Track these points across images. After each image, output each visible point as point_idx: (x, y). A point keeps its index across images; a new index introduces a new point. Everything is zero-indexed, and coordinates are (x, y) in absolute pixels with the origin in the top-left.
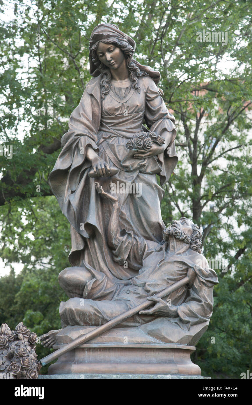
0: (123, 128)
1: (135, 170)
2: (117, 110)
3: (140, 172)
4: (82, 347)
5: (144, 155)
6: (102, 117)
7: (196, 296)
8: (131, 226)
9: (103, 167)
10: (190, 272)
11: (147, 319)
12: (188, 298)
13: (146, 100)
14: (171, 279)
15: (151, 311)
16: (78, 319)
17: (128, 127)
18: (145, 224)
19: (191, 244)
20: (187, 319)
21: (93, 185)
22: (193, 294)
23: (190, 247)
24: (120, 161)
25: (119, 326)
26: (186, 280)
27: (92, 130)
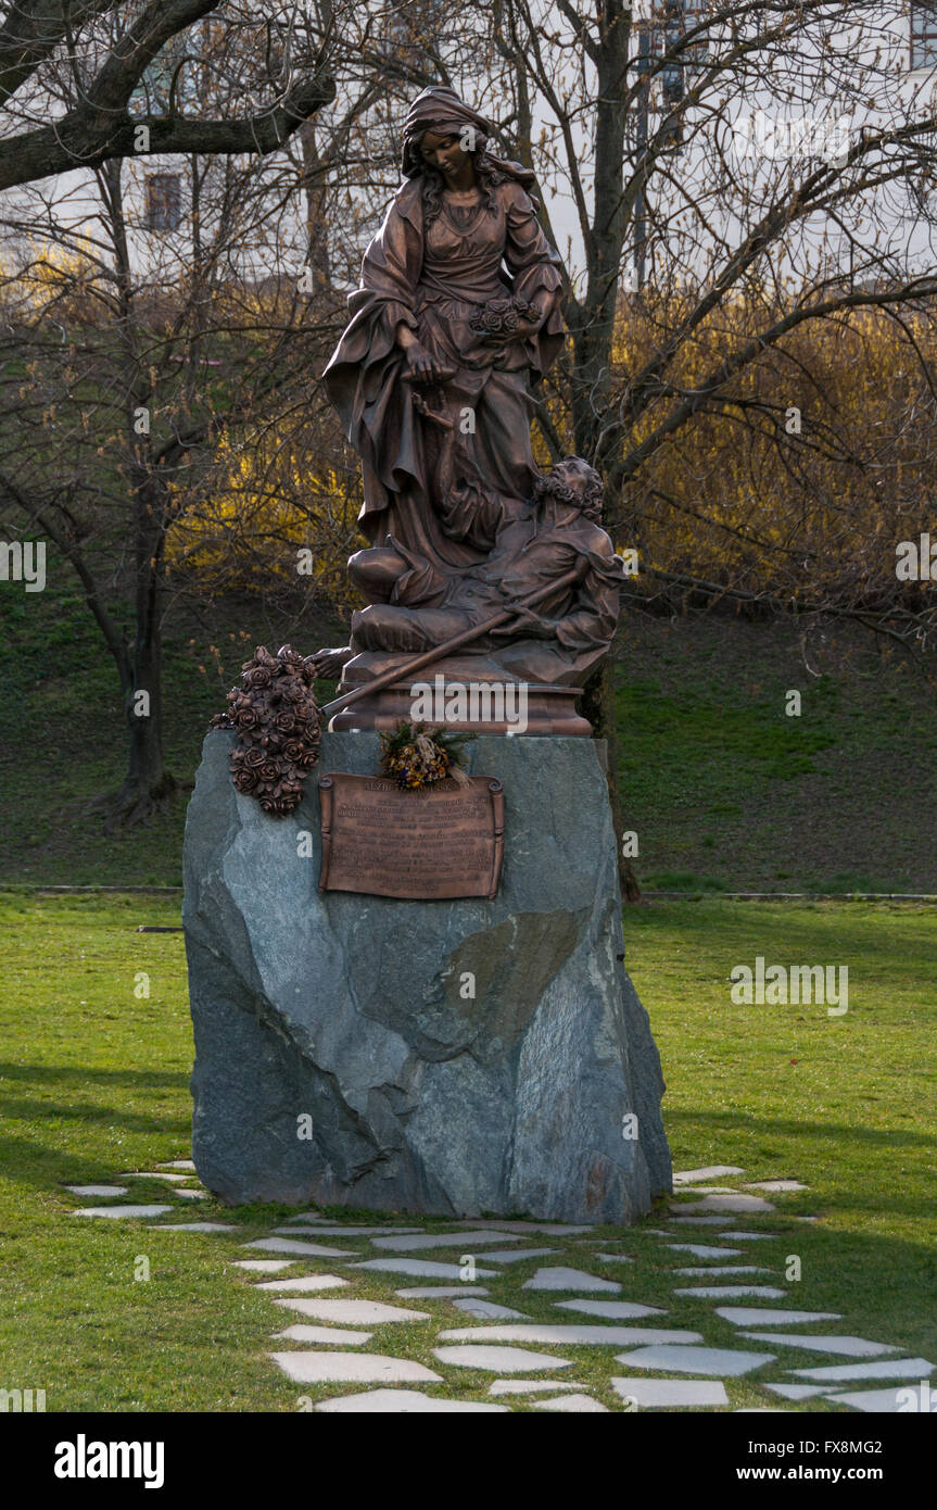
0: (464, 283)
1: (486, 367)
2: (454, 249)
3: (495, 369)
4: (391, 687)
5: (502, 342)
6: (425, 260)
7: (589, 604)
8: (475, 470)
9: (429, 368)
10: (581, 562)
11: (500, 642)
12: (574, 606)
13: (508, 226)
14: (546, 575)
15: (510, 629)
16: (384, 642)
17: (475, 281)
18: (502, 468)
19: (583, 508)
20: (572, 643)
21: (409, 397)
22: (584, 600)
23: (581, 514)
24: (458, 351)
26: (572, 575)
27: (406, 288)
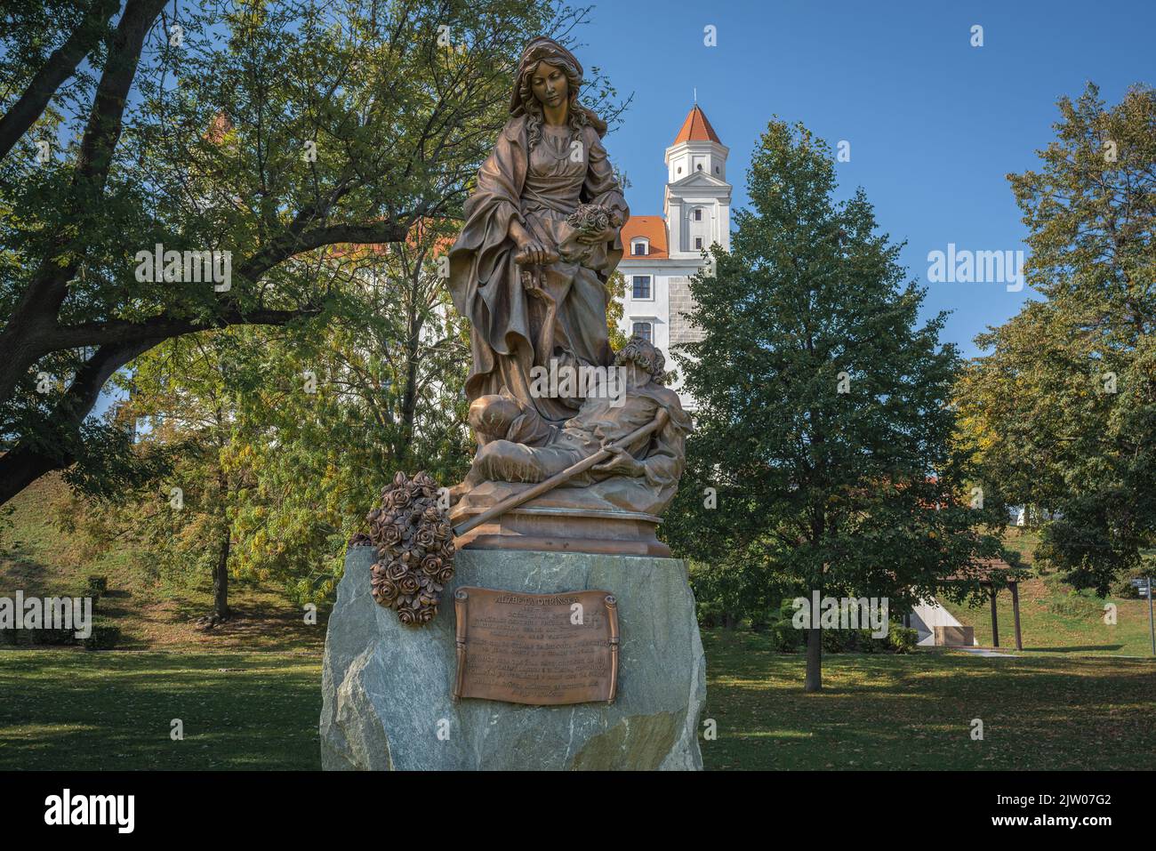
0: (558, 198)
1: (575, 261)
2: (551, 169)
3: (582, 265)
4: (512, 512)
5: (592, 240)
6: (527, 178)
7: (666, 448)
8: (567, 342)
9: (540, 249)
10: (661, 413)
11: (599, 477)
12: (654, 451)
13: (590, 162)
14: (634, 423)
15: (607, 466)
16: (505, 473)
17: (565, 197)
18: (587, 342)
19: (653, 375)
20: (657, 479)
21: (516, 276)
22: (661, 446)
23: (651, 380)
24: (557, 245)
25: (564, 486)
26: (653, 425)
27: (514, 195)
